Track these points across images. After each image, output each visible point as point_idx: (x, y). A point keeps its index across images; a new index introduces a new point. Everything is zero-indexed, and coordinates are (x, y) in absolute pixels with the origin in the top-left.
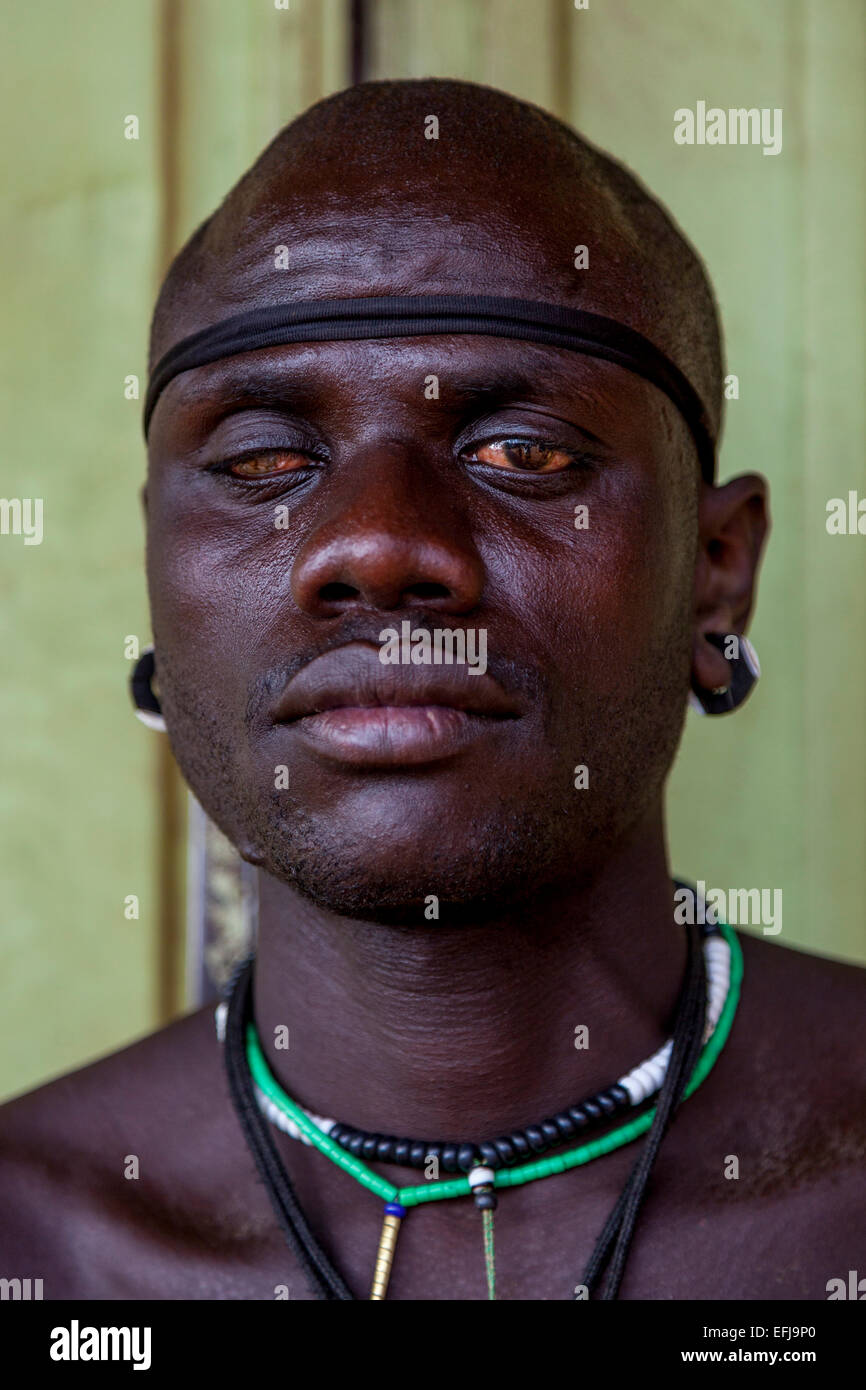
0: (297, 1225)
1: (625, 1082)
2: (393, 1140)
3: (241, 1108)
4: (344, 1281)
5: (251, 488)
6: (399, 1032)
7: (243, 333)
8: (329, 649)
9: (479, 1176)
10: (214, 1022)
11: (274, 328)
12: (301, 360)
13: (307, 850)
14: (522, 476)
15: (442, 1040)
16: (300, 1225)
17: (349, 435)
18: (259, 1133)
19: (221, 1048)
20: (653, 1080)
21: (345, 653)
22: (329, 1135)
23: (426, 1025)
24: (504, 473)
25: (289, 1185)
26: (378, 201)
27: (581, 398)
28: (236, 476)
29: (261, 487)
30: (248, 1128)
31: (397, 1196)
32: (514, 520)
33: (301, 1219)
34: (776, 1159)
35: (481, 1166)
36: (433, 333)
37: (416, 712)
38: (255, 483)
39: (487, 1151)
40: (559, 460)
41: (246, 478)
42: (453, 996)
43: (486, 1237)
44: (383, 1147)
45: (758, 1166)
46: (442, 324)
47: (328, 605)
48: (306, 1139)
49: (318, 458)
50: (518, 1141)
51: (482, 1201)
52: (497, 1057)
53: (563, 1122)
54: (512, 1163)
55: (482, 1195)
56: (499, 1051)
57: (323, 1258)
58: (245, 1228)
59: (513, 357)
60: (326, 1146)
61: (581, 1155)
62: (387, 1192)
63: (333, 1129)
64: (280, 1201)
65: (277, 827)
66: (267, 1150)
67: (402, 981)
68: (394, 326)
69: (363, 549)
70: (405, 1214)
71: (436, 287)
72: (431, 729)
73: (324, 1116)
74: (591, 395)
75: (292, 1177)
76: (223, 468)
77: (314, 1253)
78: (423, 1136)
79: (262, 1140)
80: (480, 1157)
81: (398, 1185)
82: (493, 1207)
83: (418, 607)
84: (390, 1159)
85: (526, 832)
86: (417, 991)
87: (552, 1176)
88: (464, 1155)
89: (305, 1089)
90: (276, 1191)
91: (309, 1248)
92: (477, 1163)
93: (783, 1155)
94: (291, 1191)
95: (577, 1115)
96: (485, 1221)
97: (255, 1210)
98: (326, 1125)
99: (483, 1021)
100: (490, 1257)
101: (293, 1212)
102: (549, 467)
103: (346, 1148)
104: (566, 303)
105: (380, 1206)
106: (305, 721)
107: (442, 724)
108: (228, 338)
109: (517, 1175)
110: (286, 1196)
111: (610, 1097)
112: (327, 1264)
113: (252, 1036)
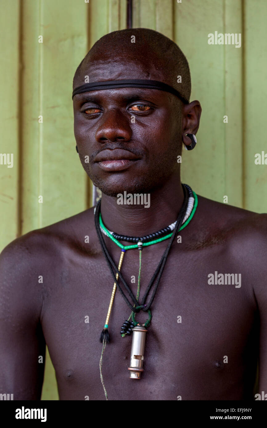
0: (106, 252)
1: (170, 226)
2: (124, 236)
3: (97, 229)
4: (115, 263)
5: (89, 116)
6: (125, 216)
7: (86, 88)
8: (103, 150)
9: (139, 244)
10: (94, 210)
11: (91, 87)
12: (96, 93)
13: (102, 186)
14: (142, 112)
15: (133, 217)
16: (107, 252)
17: (106, 107)
18: (100, 233)
19: (94, 215)
20: (173, 227)
21: (105, 151)
22: (112, 235)
23: (130, 215)
24: (136, 112)
25: (105, 244)
26: (109, 62)
27: (150, 98)
28: (87, 114)
29: (91, 116)
30: (98, 232)
31: (124, 248)
32: (138, 122)
33: (107, 251)
34: (201, 242)
35: (140, 242)
36: (120, 88)
37: (119, 161)
38: (90, 115)
39: (141, 239)
40: (148, 108)
41: (89, 114)
42: (135, 210)
43: (140, 255)
44: (122, 237)
45: (197, 243)
46: (121, 86)
47: (103, 141)
48: (108, 236)
49: (102, 110)
50: (148, 237)
51: (139, 248)
52: (144, 221)
53: (157, 234)
54: (146, 241)
55: (140, 247)
56: (144, 220)
57: (111, 259)
58: (96, 252)
59: (136, 91)
60: (111, 237)
61: (160, 240)
62: (122, 247)
63: (113, 234)
64: (103, 247)
65: (97, 181)
66: (101, 237)
67: (125, 207)
68: (113, 86)
69: (107, 131)
70: (125, 251)
71: (120, 78)
72: (122, 163)
73: (111, 231)
74: (151, 97)
75: (106, 242)
76: (84, 112)
77: (109, 257)
78: (130, 236)
79: (100, 235)
80: (140, 240)
81: (124, 245)
82: (142, 250)
83: (119, 141)
84: (123, 240)
85: (143, 181)
86: (128, 209)
87: (154, 244)
88: (137, 239)
89: (108, 225)
90: (102, 245)
91: (108, 256)
92: (140, 241)
93: (202, 242)
94: (105, 245)
95: (160, 232)
96: (140, 252)
97: (98, 248)
98: (112, 233)
99: (141, 214)
100: (140, 260)
101: (105, 249)
102: (146, 110)
103: (115, 238)
104: (146, 79)
105: (121, 250)
106: (100, 163)
107: (124, 163)
108: (83, 89)
109: (147, 244)
110: (104, 246)
111: (166, 229)
112: (111, 260)
113: (100, 214)
